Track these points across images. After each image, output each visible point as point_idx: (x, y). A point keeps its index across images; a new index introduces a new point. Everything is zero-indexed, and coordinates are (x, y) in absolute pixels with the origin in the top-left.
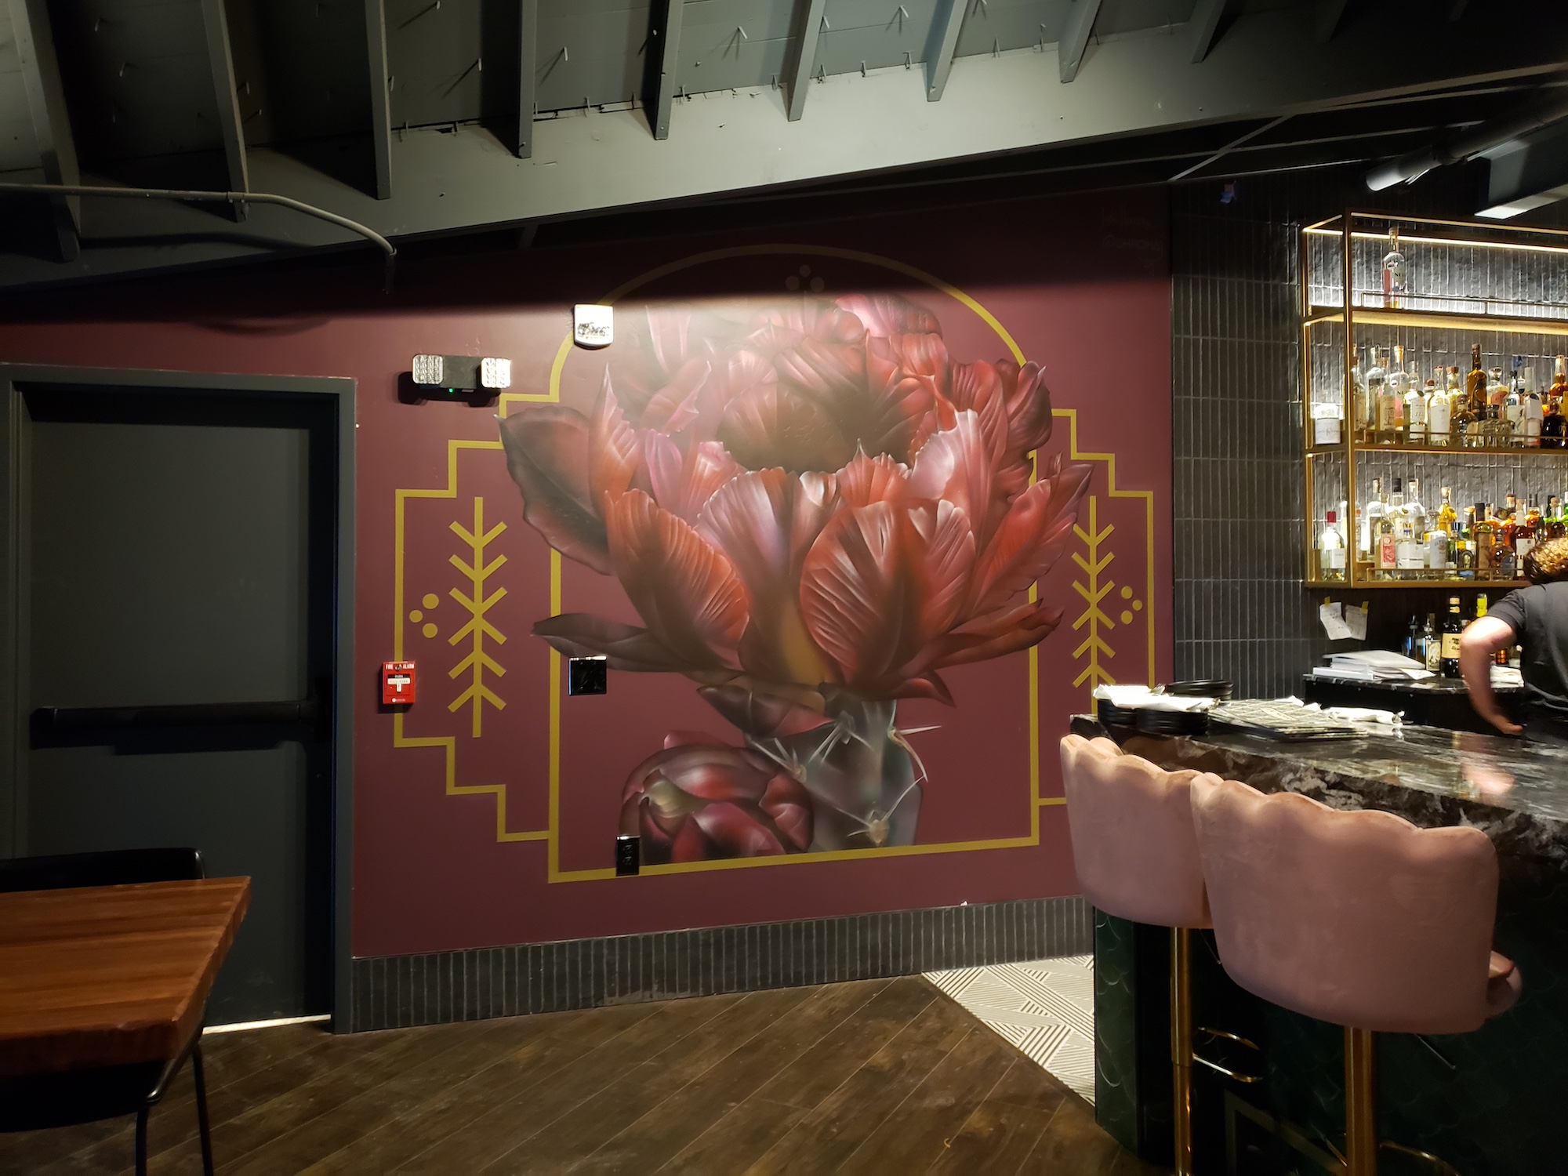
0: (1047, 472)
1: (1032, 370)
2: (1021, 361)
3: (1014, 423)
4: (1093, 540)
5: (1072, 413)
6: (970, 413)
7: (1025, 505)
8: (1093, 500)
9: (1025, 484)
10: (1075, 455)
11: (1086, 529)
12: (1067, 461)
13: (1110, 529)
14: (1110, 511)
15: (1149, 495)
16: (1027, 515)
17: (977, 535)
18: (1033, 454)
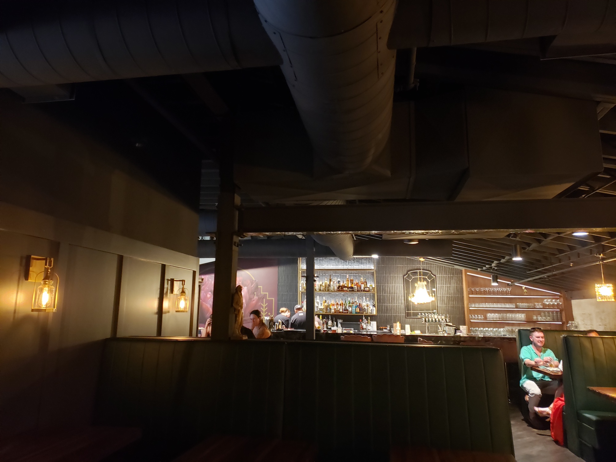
0: (257, 295)
1: (256, 280)
2: (254, 279)
3: (253, 288)
4: (264, 306)
5: (261, 287)
6: (246, 287)
7: (254, 301)
8: (264, 300)
9: (254, 298)
10: (262, 293)
11: (263, 304)
12: (260, 294)
13: (267, 304)
14: (267, 301)
15: (273, 299)
16: (254, 302)
17: (246, 305)
18: (255, 293)
